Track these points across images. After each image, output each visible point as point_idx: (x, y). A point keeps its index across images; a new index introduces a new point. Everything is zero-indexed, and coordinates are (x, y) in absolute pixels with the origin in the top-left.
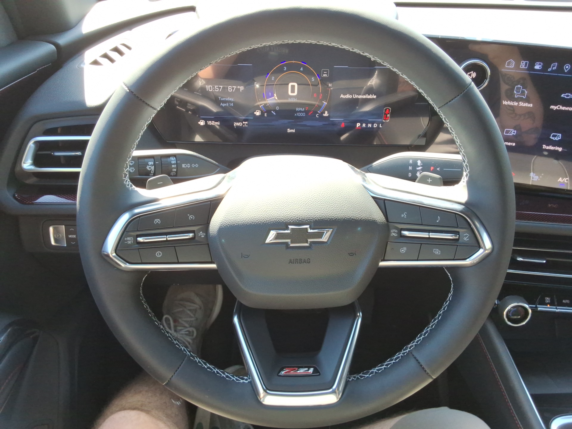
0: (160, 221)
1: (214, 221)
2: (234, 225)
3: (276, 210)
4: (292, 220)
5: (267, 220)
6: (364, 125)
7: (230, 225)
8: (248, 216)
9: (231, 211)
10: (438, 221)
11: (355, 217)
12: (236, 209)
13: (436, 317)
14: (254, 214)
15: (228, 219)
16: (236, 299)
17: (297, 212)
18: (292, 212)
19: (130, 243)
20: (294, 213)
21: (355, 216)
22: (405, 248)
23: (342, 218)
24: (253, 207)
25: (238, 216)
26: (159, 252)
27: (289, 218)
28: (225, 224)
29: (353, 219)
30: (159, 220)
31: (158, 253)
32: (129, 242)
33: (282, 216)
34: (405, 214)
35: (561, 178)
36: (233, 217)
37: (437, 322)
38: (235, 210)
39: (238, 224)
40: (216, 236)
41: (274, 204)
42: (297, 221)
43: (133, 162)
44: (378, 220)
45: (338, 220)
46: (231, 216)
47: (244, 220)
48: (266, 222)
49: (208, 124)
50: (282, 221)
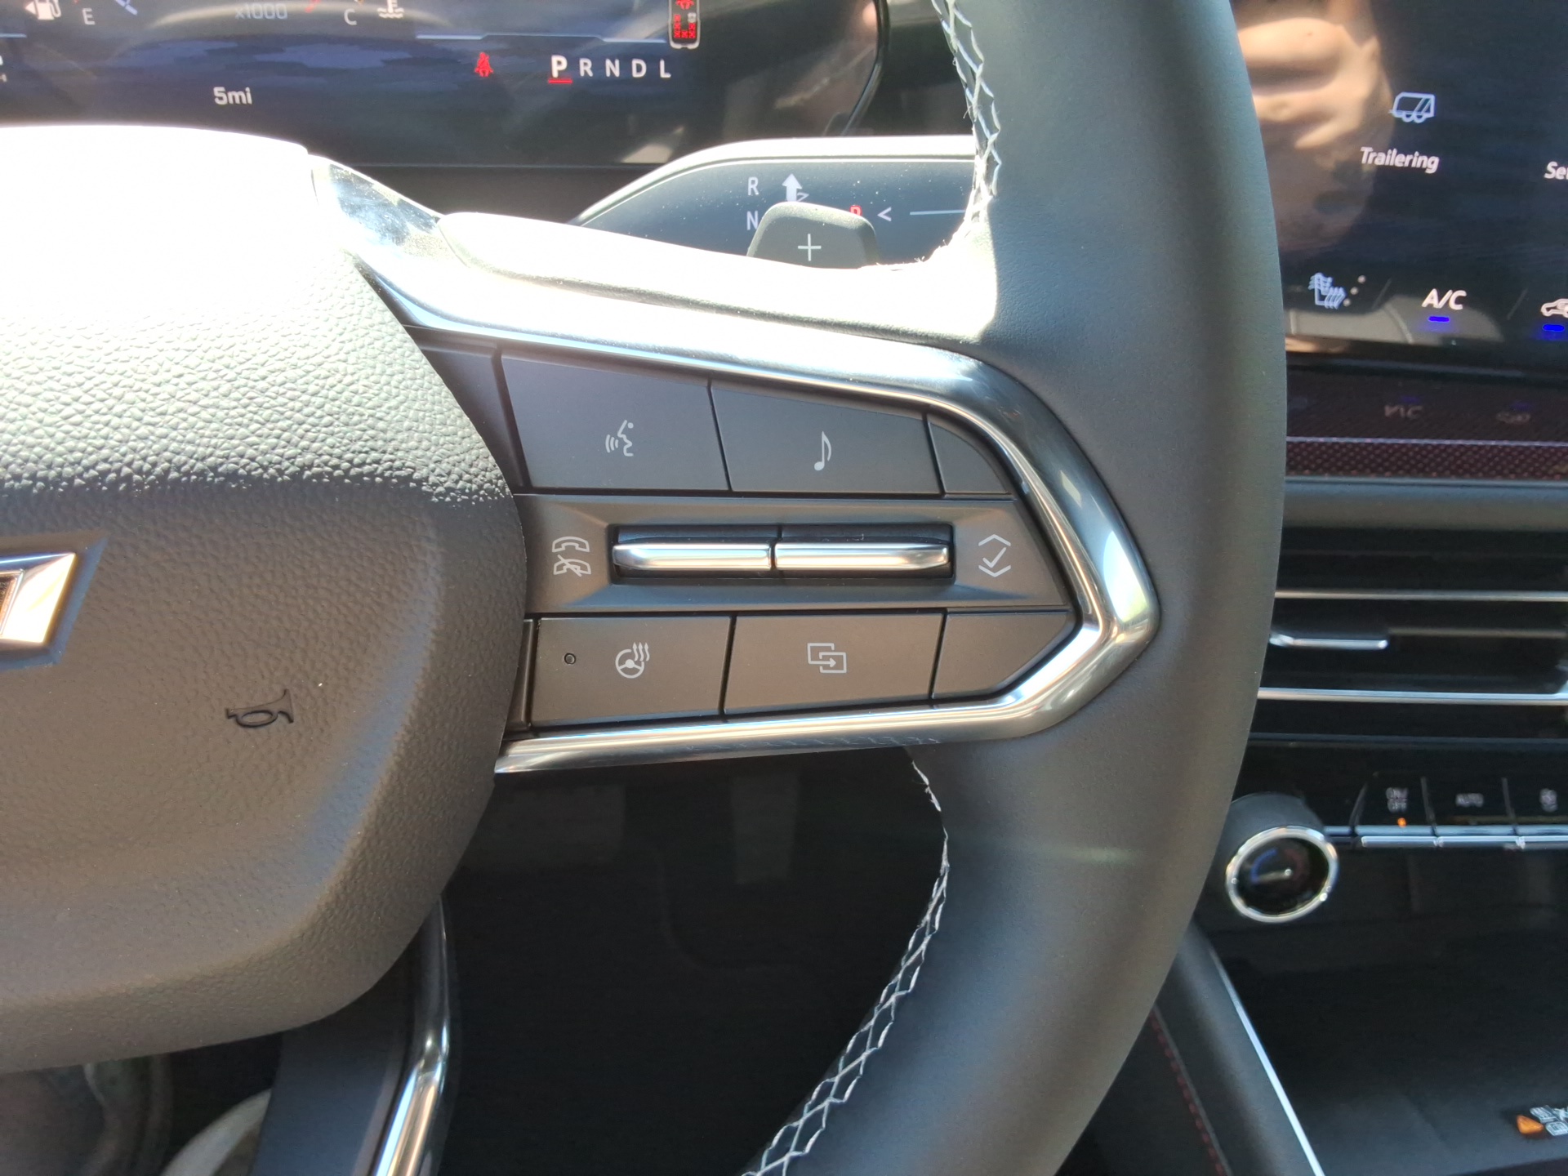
6: (586, 67)
10: (819, 466)
11: (253, 459)
13: (866, 1028)
21: (250, 452)
22: (641, 650)
23: (149, 473)
29: (232, 476)
34: (626, 431)
35: (1434, 293)
37: (869, 1059)
44: (432, 479)
45: (115, 484)
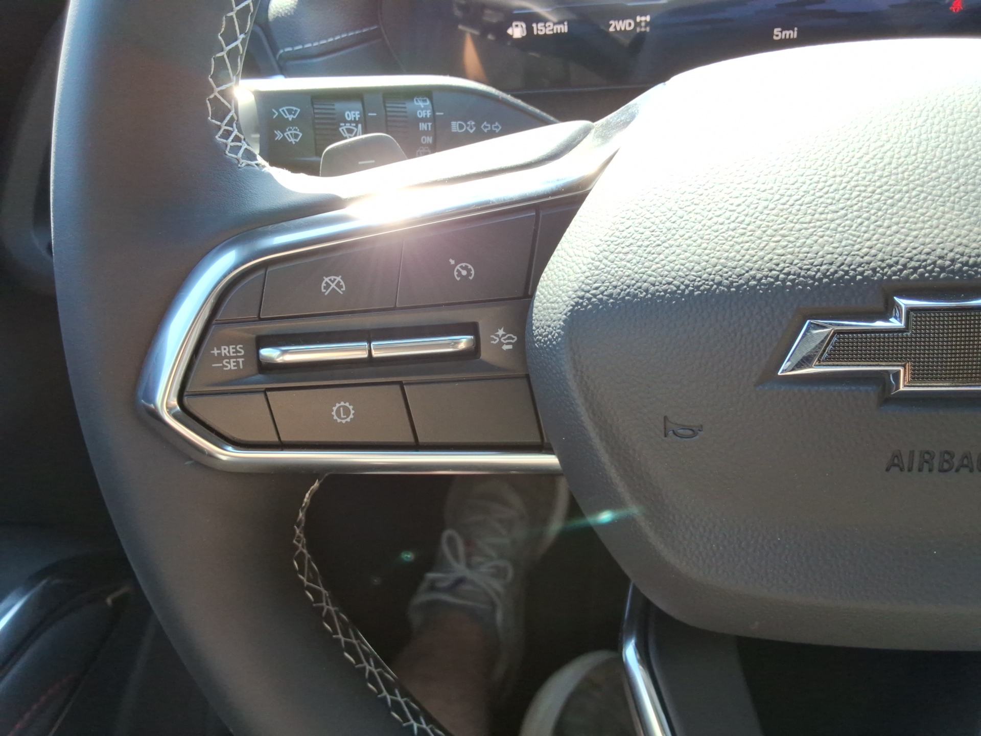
0: (342, 283)
1: (552, 285)
2: (635, 296)
3: (833, 226)
4: (915, 269)
5: (789, 274)
7: (616, 299)
8: (696, 258)
9: (619, 241)
12: (642, 230)
14: (726, 247)
15: (608, 272)
16: (626, 580)
17: (936, 231)
18: (915, 233)
19: (231, 366)
20: (925, 236)
24: (721, 220)
25: (650, 258)
26: (342, 403)
27: (897, 263)
28: (595, 296)
30: (339, 279)
31: (340, 407)
32: (229, 363)
33: (865, 250)
36: (629, 265)
38: (638, 236)
39: (653, 294)
40: (558, 343)
41: (821, 200)
42: (942, 276)
43: (296, 111)
46: (622, 260)
47: (680, 273)
48: (784, 281)
49: (535, 33)
50: (862, 273)
